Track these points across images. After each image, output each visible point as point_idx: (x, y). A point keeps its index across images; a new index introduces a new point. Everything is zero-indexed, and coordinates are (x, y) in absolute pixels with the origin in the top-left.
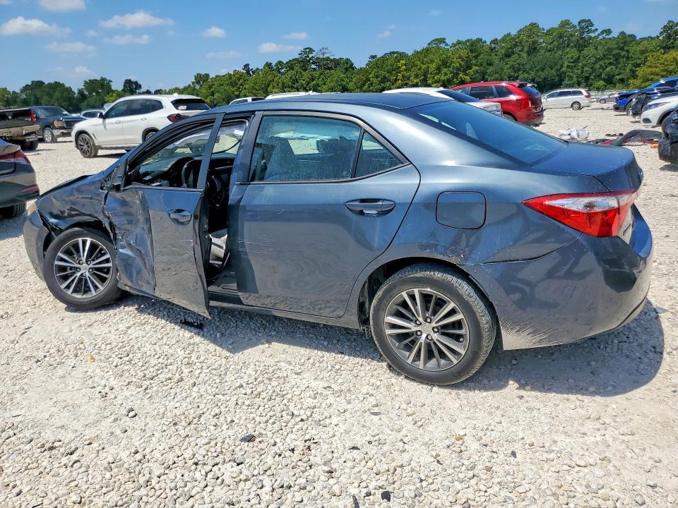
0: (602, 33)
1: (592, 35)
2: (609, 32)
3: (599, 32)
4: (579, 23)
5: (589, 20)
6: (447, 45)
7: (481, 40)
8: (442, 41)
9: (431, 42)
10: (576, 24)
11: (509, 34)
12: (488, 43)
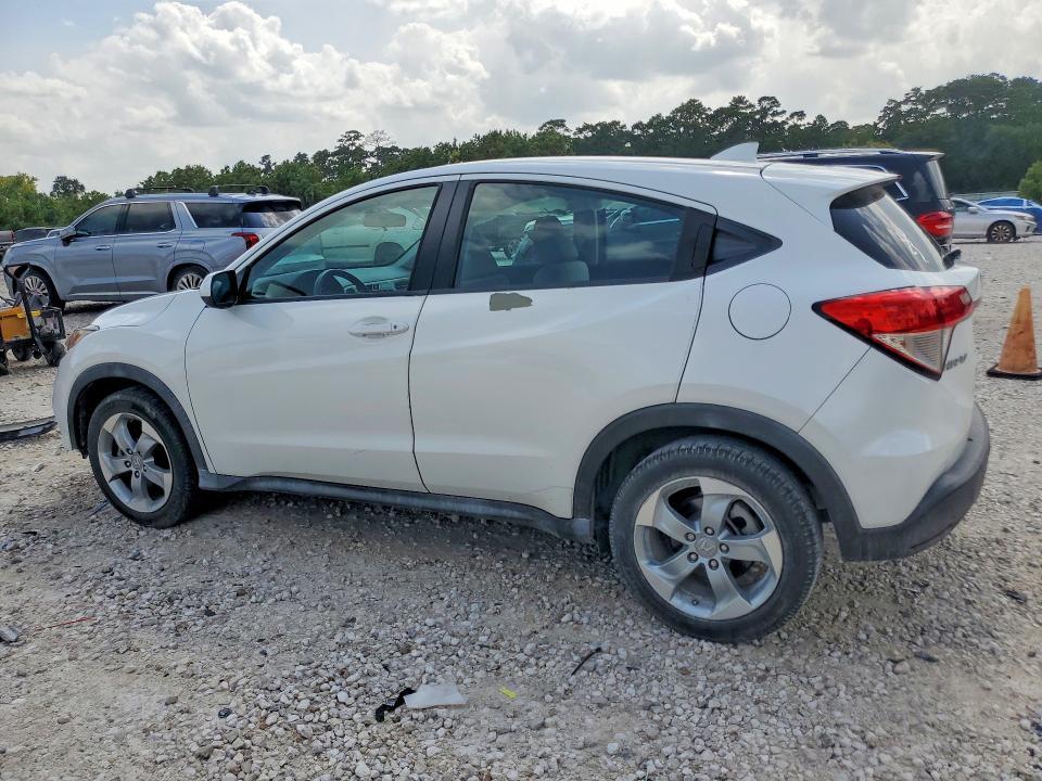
0: (792, 116)
1: (779, 119)
2: (801, 115)
3: (788, 115)
4: (760, 101)
5: (773, 98)
6: (567, 130)
7: (618, 123)
8: (561, 123)
9: (545, 125)
10: (755, 102)
11: (659, 116)
12: (629, 128)
